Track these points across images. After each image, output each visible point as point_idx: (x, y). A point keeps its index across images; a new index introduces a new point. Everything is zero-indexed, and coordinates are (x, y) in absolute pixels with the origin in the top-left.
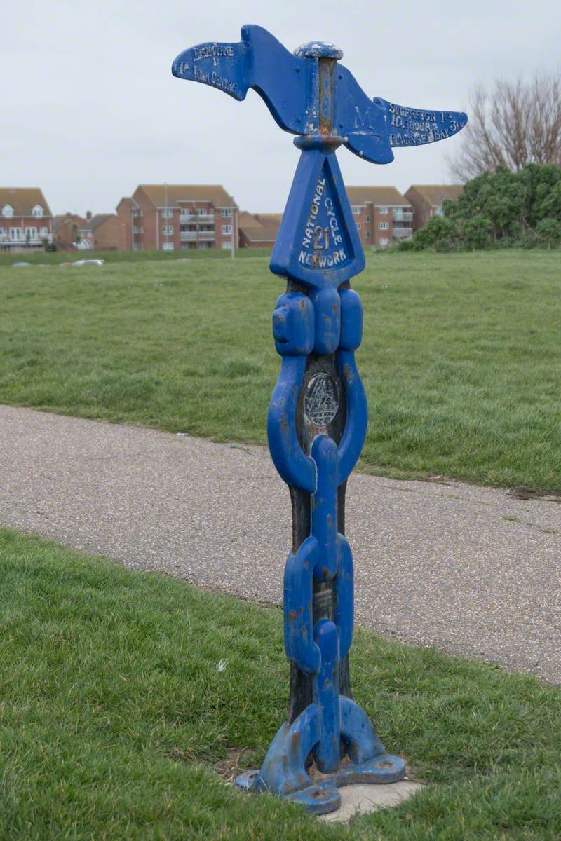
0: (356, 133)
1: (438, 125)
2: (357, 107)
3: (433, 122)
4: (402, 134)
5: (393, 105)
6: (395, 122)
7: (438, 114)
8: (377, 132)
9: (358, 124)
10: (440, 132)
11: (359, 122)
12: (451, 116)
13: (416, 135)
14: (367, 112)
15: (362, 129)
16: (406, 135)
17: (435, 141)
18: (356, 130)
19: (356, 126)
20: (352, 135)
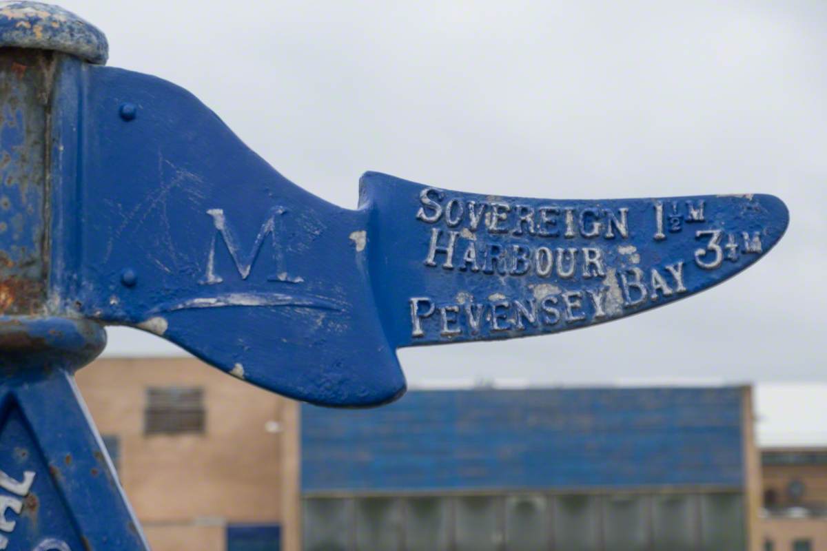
0: (212, 301)
1: (640, 252)
2: (217, 213)
3: (617, 239)
4: (478, 294)
5: (433, 193)
6: (441, 253)
7: (640, 209)
8: (316, 291)
9: (217, 271)
10: (647, 277)
11: (226, 264)
12: (695, 214)
13: (543, 292)
14: (269, 225)
15: (245, 286)
16: (496, 297)
17: (629, 311)
18: (211, 290)
19: (212, 278)
20: (194, 309)
